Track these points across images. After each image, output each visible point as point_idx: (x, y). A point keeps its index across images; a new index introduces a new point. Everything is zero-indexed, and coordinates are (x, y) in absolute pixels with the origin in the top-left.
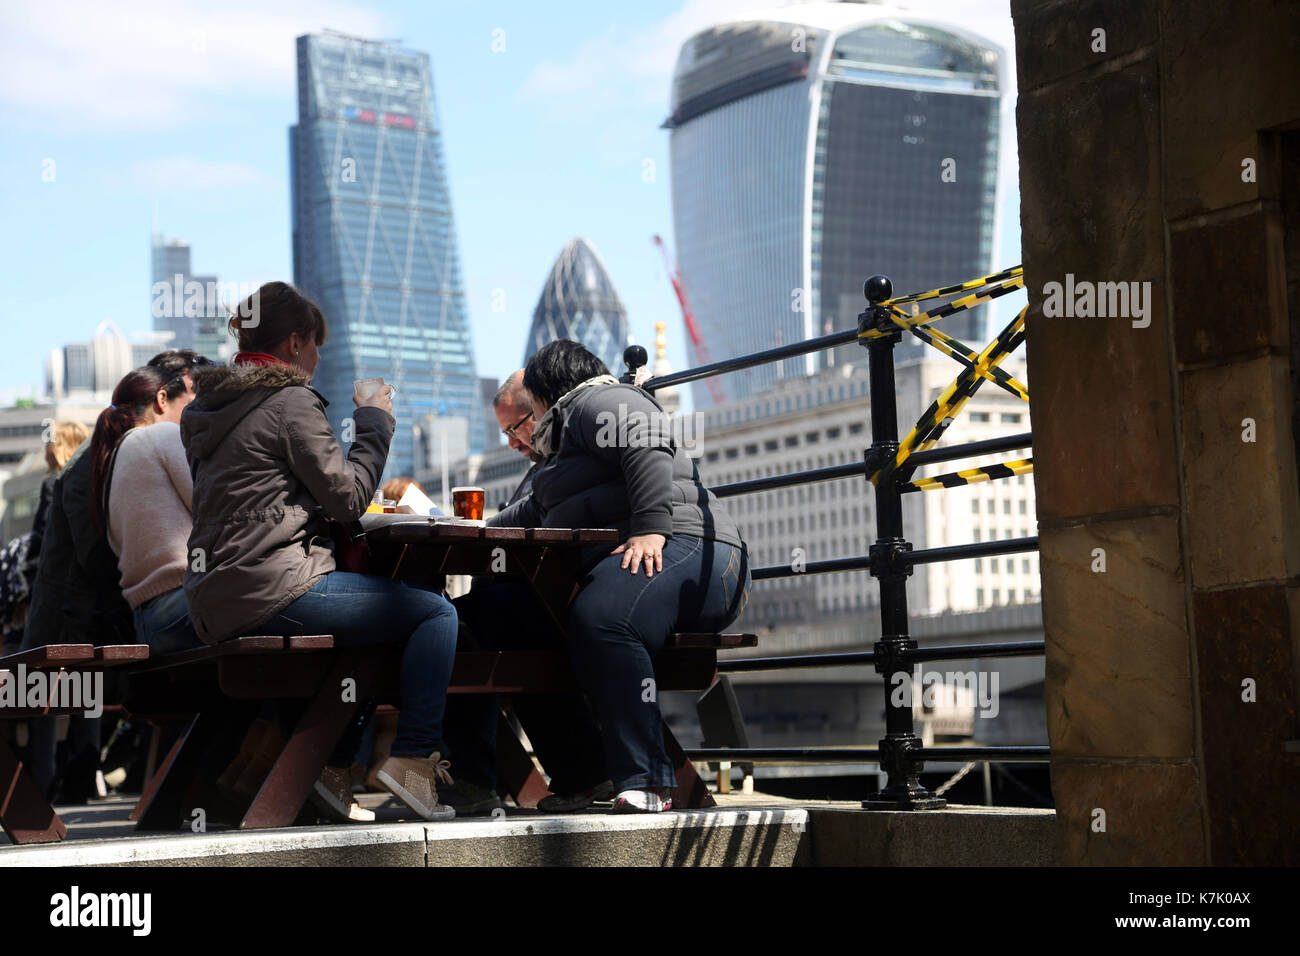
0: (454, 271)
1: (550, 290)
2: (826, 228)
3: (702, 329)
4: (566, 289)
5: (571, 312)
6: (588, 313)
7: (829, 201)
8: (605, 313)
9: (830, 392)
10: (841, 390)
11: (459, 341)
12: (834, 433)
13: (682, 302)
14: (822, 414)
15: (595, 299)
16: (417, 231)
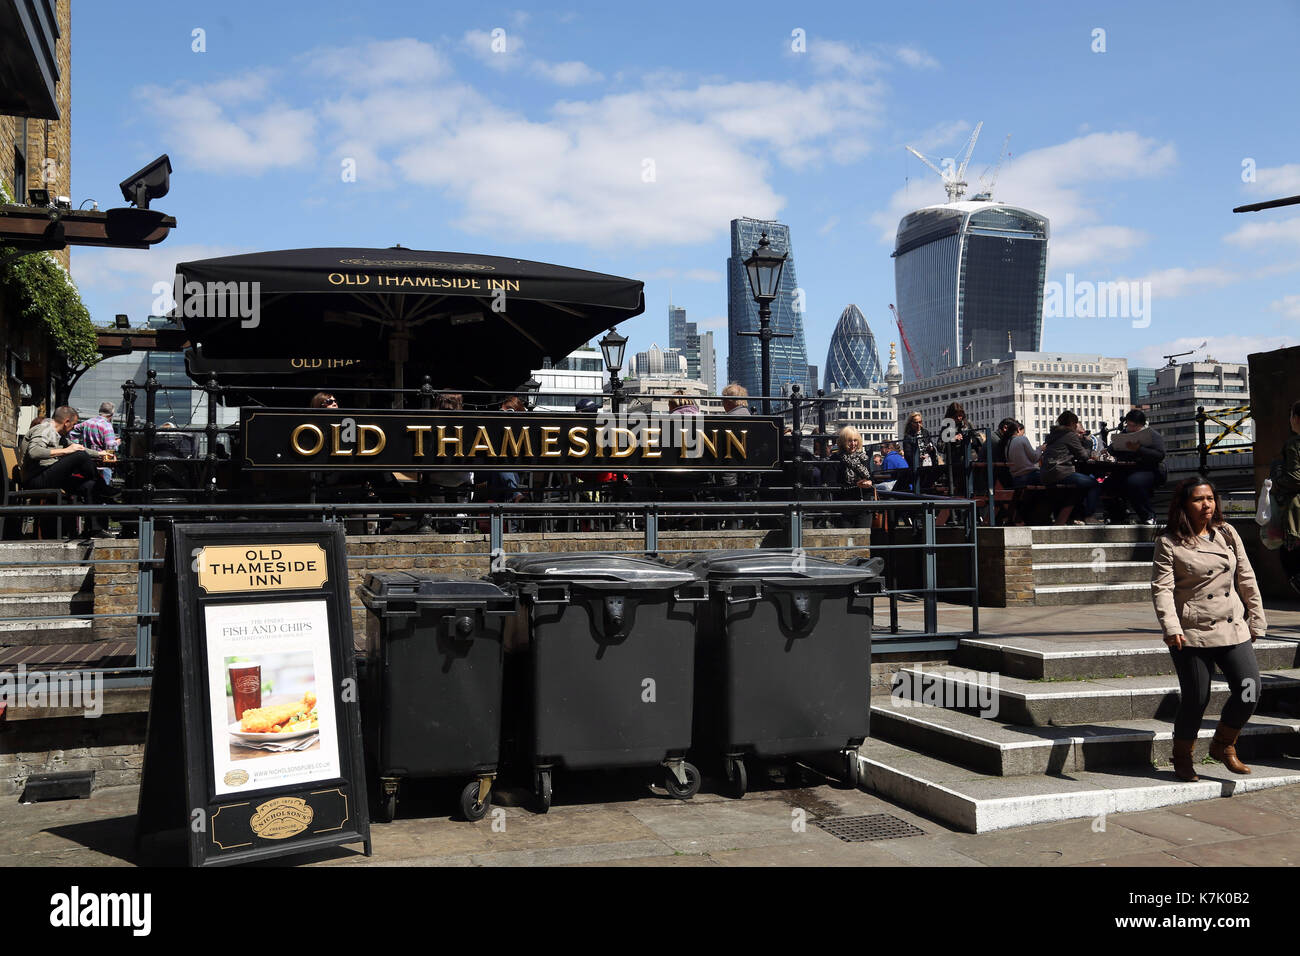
0: (798, 320)
1: (839, 328)
2: (965, 300)
3: (911, 344)
4: (847, 326)
5: (849, 338)
6: (857, 338)
7: (966, 287)
8: (864, 337)
9: (972, 374)
10: (977, 373)
11: (800, 350)
12: (973, 392)
13: (902, 334)
14: (968, 384)
15: (859, 331)
16: (782, 303)
